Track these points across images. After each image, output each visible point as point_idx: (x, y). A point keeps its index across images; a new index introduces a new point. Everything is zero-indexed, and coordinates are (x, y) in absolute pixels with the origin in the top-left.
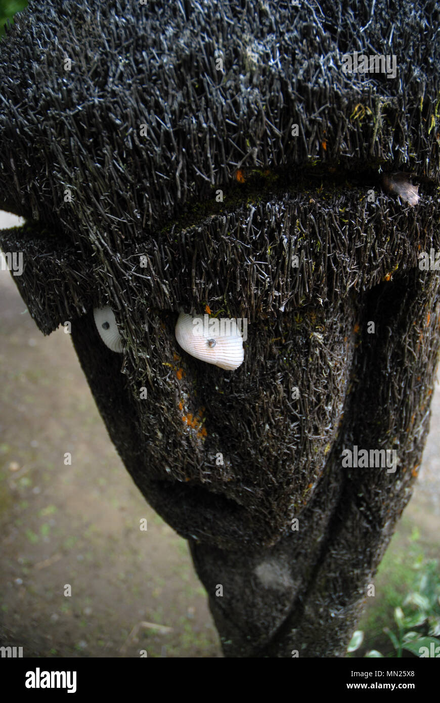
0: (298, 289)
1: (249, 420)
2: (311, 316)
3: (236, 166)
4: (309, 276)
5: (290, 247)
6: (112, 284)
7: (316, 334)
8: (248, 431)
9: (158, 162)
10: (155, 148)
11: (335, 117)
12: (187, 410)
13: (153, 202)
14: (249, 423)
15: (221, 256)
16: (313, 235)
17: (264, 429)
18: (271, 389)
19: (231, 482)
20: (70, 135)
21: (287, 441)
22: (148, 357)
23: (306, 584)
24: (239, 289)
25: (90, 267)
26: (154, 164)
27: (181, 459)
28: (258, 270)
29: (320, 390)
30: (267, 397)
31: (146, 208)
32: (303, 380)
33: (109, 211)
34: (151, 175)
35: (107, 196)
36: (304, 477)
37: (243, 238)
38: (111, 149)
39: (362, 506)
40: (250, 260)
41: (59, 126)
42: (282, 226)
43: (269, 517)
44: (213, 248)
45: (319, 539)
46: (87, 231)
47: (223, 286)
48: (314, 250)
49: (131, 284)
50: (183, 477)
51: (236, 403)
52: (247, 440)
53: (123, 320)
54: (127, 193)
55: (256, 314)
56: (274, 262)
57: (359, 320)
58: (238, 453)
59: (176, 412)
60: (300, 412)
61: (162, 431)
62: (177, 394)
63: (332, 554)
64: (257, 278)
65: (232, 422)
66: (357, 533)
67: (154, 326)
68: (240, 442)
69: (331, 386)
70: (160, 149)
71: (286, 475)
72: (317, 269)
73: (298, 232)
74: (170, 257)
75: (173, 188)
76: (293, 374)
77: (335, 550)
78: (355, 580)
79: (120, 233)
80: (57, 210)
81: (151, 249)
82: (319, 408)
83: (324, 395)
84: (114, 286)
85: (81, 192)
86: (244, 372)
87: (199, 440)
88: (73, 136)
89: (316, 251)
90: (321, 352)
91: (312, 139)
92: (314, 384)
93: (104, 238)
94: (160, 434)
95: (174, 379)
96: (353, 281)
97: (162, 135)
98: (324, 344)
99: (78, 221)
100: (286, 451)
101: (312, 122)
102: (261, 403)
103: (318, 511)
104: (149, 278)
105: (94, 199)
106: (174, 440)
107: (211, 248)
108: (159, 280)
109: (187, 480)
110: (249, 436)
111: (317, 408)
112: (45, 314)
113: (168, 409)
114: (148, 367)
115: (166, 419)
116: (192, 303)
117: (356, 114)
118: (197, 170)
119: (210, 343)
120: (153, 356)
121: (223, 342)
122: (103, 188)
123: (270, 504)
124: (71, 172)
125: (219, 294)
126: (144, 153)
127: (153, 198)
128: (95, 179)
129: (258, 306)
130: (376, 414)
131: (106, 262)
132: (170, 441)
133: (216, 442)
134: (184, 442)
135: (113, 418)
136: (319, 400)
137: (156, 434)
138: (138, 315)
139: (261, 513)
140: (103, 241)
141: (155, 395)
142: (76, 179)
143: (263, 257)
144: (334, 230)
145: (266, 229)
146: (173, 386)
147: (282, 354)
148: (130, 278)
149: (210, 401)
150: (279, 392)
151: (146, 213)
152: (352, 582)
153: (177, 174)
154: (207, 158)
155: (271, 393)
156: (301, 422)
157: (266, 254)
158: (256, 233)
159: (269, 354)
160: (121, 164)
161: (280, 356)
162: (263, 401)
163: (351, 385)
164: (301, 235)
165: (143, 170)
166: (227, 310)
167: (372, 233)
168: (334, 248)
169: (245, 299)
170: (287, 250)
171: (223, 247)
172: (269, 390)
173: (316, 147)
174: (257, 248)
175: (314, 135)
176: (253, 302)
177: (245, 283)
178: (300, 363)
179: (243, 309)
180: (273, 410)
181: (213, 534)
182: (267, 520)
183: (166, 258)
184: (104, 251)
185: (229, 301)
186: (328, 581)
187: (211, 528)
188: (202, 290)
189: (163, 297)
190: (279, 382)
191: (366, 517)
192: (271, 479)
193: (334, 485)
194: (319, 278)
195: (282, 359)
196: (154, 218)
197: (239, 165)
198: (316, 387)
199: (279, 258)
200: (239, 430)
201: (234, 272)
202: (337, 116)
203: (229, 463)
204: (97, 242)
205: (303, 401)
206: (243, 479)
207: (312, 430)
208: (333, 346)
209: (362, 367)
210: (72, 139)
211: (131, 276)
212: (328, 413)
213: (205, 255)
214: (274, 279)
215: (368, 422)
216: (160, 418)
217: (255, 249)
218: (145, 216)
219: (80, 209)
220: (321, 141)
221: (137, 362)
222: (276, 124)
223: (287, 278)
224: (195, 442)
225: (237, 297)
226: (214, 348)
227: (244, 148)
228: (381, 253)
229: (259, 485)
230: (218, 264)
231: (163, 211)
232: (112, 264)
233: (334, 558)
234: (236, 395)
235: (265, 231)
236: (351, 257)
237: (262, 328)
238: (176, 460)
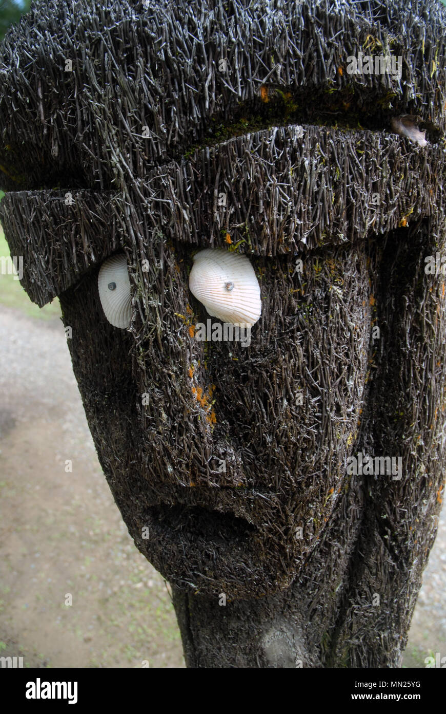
0: (319, 220)
1: (266, 394)
2: (330, 264)
3: (260, 83)
4: (329, 207)
5: (311, 170)
6: (129, 213)
7: (335, 288)
8: (264, 410)
9: (188, 73)
10: (187, 60)
11: (349, 44)
12: (197, 381)
13: (181, 118)
14: (265, 398)
15: (244, 175)
16: (332, 161)
17: (282, 406)
18: (290, 351)
19: (241, 488)
20: (105, 51)
21: (307, 421)
22: (160, 304)
23: (324, 659)
24: (261, 211)
25: (106, 199)
26: (185, 77)
27: (187, 450)
28: (280, 193)
29: (341, 356)
30: (286, 362)
31: (173, 123)
32: (323, 343)
33: (134, 130)
34: (181, 89)
35: (135, 112)
36: (325, 476)
37: (266, 157)
38: (144, 62)
39: (386, 533)
40: (273, 179)
41: (94, 46)
42: (303, 146)
43: (285, 537)
44: (237, 166)
45: (337, 589)
46: (110, 153)
47: (245, 210)
48: (333, 178)
49: (149, 212)
50: (187, 480)
51: (252, 373)
52: (263, 422)
53: (136, 260)
54: (156, 105)
55: (278, 248)
56: (296, 185)
57: (374, 292)
58: (251, 444)
59: (186, 380)
60: (321, 386)
61: (167, 411)
62: (188, 356)
63: (354, 608)
64: (280, 202)
65: (245, 399)
66: (381, 574)
67: (169, 264)
68: (255, 426)
69: (352, 354)
70: (192, 60)
71: (305, 470)
72: (336, 202)
73: (318, 156)
74: (192, 178)
75: (201, 100)
76: (313, 333)
77: (357, 603)
78: (383, 648)
79: (143, 153)
80: (80, 135)
81: (173, 170)
82: (341, 382)
83: (345, 365)
84: (131, 216)
85: (109, 110)
86: (261, 330)
87: (208, 427)
88: (107, 52)
89: (335, 179)
90: (341, 309)
91: (330, 61)
92: (336, 349)
93: (126, 159)
94: (164, 415)
95: (185, 335)
96: (371, 220)
97: (194, 47)
98: (344, 300)
99: (101, 141)
100: (306, 436)
101: (330, 45)
102: (279, 370)
103: (336, 544)
104: (170, 201)
105: (121, 116)
106: (180, 424)
107: (235, 165)
108: (179, 204)
109: (191, 484)
110: (265, 416)
111: (339, 380)
112: (47, 275)
113: (177, 376)
114: (159, 318)
115: (174, 391)
116: (213, 231)
117: (367, 45)
118: (224, 82)
119: (228, 287)
120: (165, 305)
121: (241, 287)
122: (131, 104)
123: (287, 516)
124: (101, 90)
125: (241, 221)
126: (175, 66)
127: (180, 113)
128: (125, 93)
129: (279, 236)
130: (398, 403)
131: (126, 187)
132: (176, 425)
133: (226, 433)
134: (192, 426)
135: (106, 423)
136: (340, 370)
137: (160, 414)
138: (153, 252)
139: (276, 533)
140: (124, 163)
141: (164, 356)
142: (105, 96)
143: (285, 179)
144: (352, 158)
145: (288, 149)
146: (184, 344)
147: (301, 308)
148: (149, 205)
149: (221, 375)
150: (298, 355)
151: (172, 127)
152: (379, 651)
153: (207, 85)
154: (235, 70)
155: (291, 357)
156: (322, 397)
157: (288, 175)
158: (278, 154)
159: (288, 307)
160: (152, 78)
161: (299, 310)
162: (281, 368)
163: (369, 372)
164: (321, 160)
165: (173, 84)
166: (248, 241)
167: (386, 167)
168: (353, 179)
169: (267, 224)
170: (308, 172)
171: (247, 165)
172: (288, 352)
173: (333, 70)
174: (279, 170)
175: (331, 58)
176: (275, 228)
177: (268, 205)
178: (320, 321)
179: (266, 236)
180: (292, 379)
181: (216, 578)
182: (282, 543)
183: (188, 179)
184: (124, 175)
185: (252, 227)
186: (350, 651)
187: (213, 569)
188: (223, 215)
189: (182, 224)
190: (298, 342)
191: (391, 550)
192: (289, 477)
193: (353, 507)
194: (338, 212)
195: (302, 313)
196: (180, 136)
197: (264, 81)
198: (337, 353)
199: (301, 181)
200: (254, 410)
201: (257, 193)
202: (351, 44)
203: (240, 459)
204: (118, 165)
205: (324, 369)
206: (256, 483)
207: (334, 408)
208: (352, 306)
209: (379, 350)
210: (106, 54)
211: (150, 203)
212: (349, 389)
213: (229, 172)
214: (296, 204)
215: (390, 414)
216: (167, 390)
217: (278, 170)
218: (171, 132)
219: (106, 128)
220: (337, 66)
221: (147, 311)
222: (297, 44)
223: (308, 206)
224: (203, 425)
225: (260, 221)
226: (232, 293)
227: (269, 65)
228: (397, 191)
229: (273, 489)
230: (241, 184)
231: (188, 128)
232: (131, 190)
233: (356, 614)
234: (253, 360)
235: (287, 151)
236: (368, 192)
237: (281, 275)
238: (181, 452)
